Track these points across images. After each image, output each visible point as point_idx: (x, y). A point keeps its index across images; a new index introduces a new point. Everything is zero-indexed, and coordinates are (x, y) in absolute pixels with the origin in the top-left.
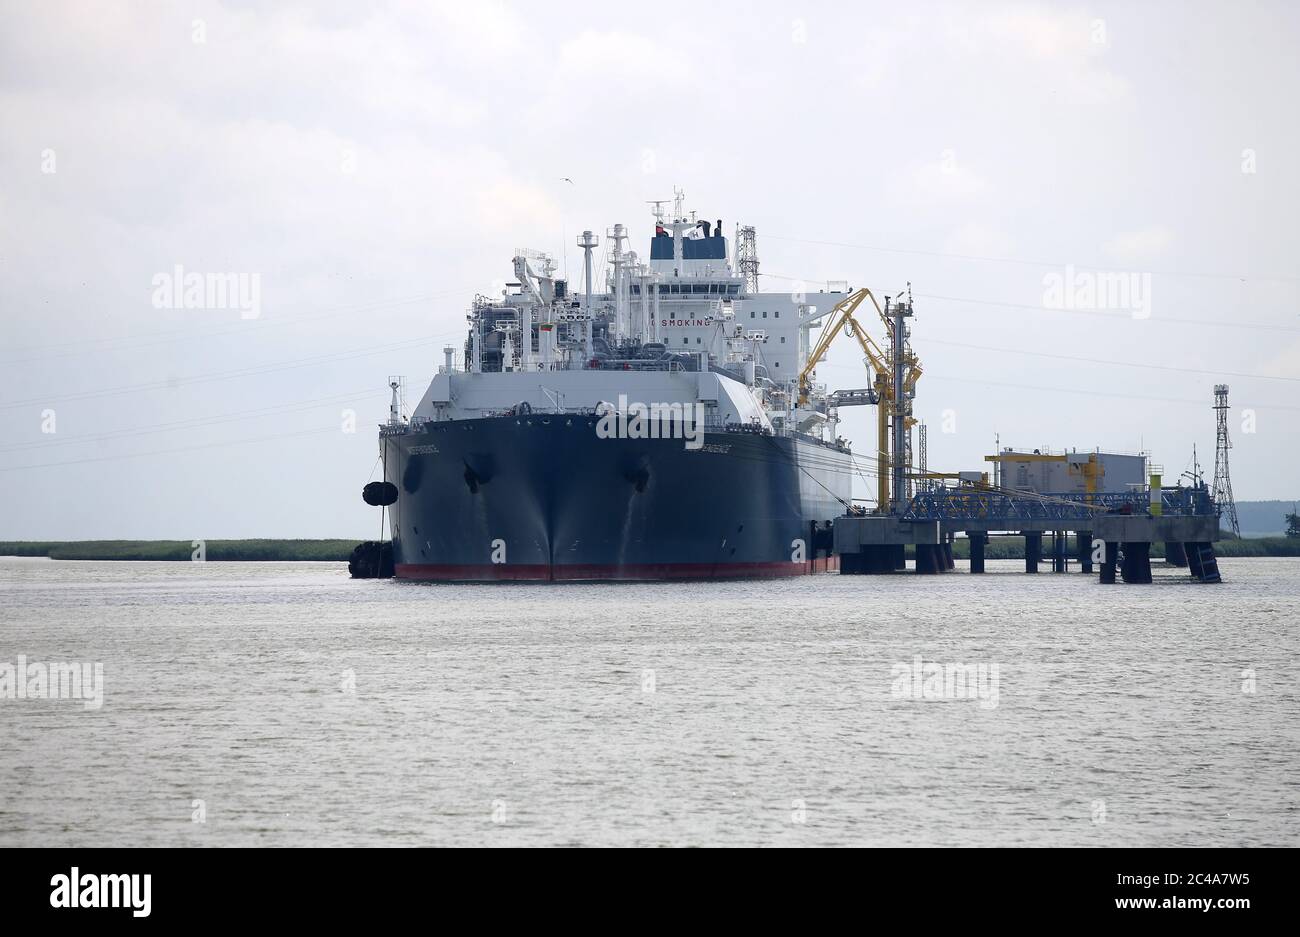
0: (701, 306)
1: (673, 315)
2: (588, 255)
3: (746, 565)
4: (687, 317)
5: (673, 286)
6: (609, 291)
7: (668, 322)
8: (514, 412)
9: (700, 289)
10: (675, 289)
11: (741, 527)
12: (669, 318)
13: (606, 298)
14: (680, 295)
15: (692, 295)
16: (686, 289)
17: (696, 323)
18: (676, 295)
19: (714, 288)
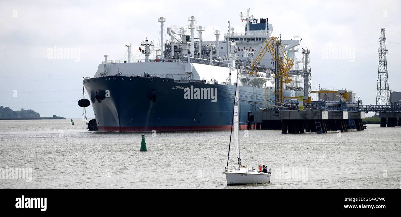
0: (253, 44)
1: (245, 48)
2: (162, 25)
3: (205, 127)
4: (249, 48)
5: (244, 38)
6: (225, 40)
7: (243, 50)
8: (116, 75)
9: (253, 39)
10: (245, 39)
11: (202, 114)
12: (243, 49)
13: (224, 42)
14: (247, 41)
15: (250, 41)
16: (248, 39)
17: (252, 50)
18: (245, 41)
19: (257, 39)
